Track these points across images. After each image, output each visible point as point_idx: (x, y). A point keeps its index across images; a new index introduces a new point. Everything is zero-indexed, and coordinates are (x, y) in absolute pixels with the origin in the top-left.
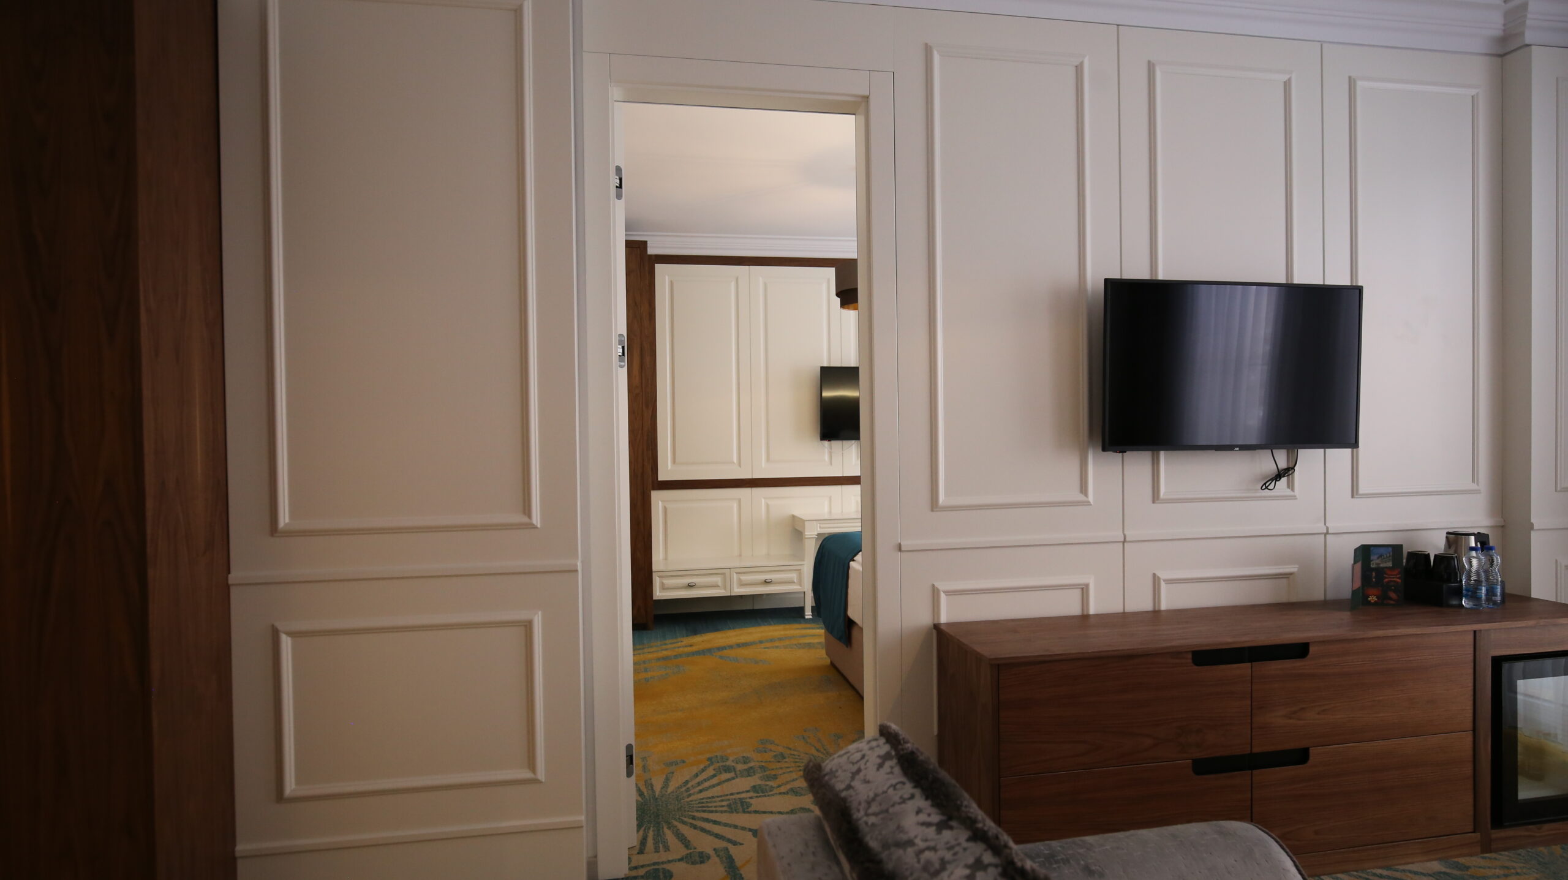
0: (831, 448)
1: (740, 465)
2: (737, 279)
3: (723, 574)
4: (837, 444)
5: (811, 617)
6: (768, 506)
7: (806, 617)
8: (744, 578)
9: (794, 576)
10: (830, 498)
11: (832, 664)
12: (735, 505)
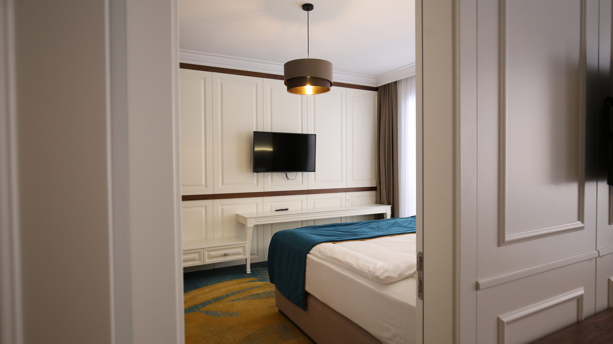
0: (258, 176)
1: (206, 187)
2: (205, 79)
3: (199, 252)
4: (261, 174)
5: (250, 272)
6: (222, 209)
7: (248, 273)
8: (212, 253)
9: (241, 250)
10: (257, 204)
11: (280, 311)
12: (203, 210)
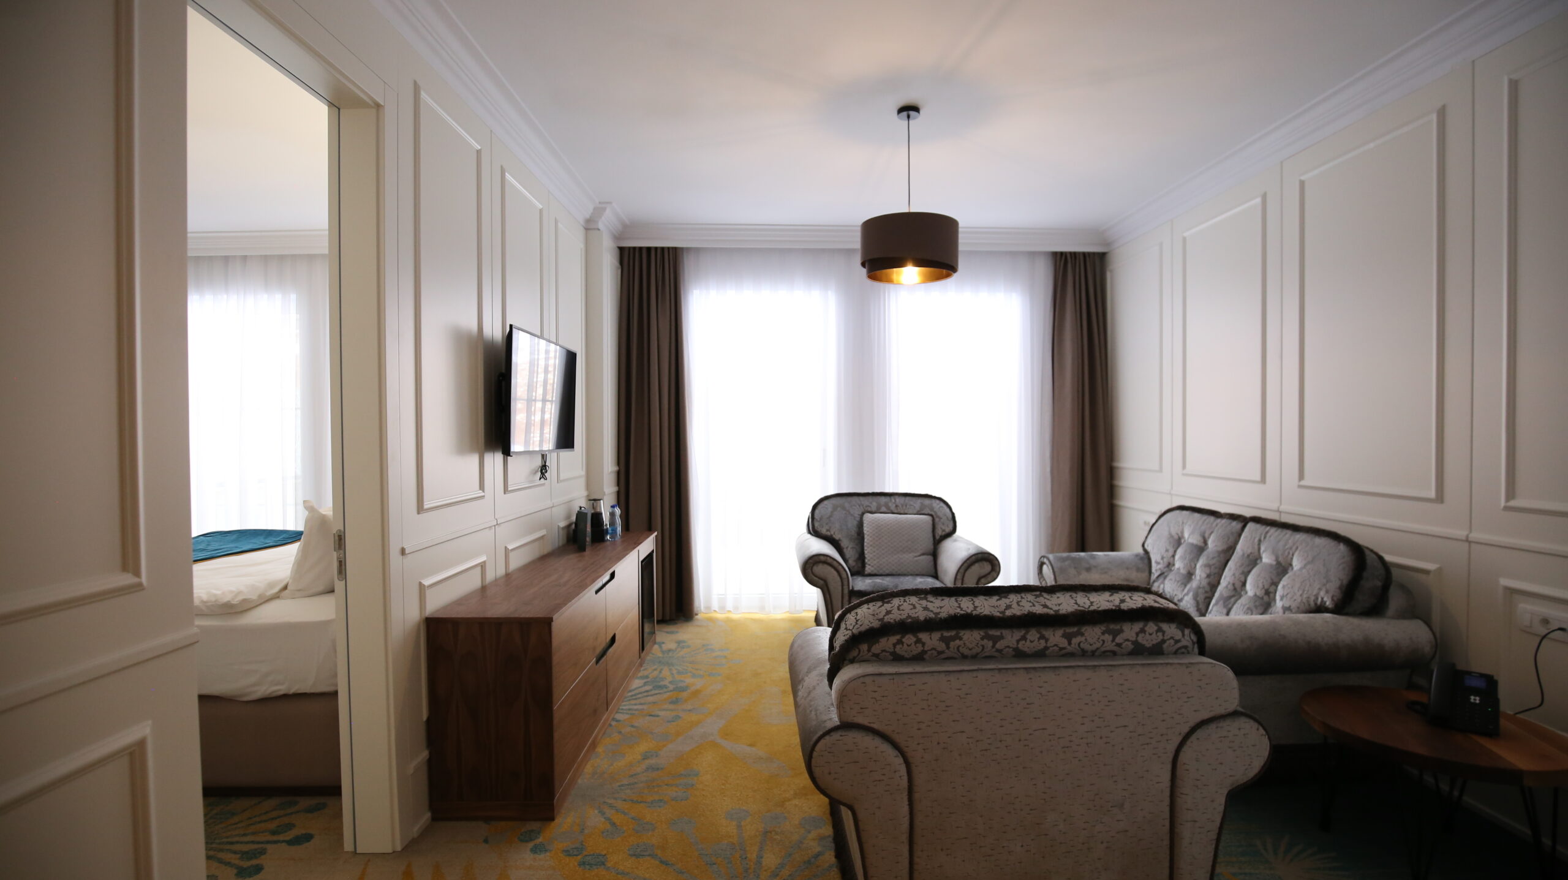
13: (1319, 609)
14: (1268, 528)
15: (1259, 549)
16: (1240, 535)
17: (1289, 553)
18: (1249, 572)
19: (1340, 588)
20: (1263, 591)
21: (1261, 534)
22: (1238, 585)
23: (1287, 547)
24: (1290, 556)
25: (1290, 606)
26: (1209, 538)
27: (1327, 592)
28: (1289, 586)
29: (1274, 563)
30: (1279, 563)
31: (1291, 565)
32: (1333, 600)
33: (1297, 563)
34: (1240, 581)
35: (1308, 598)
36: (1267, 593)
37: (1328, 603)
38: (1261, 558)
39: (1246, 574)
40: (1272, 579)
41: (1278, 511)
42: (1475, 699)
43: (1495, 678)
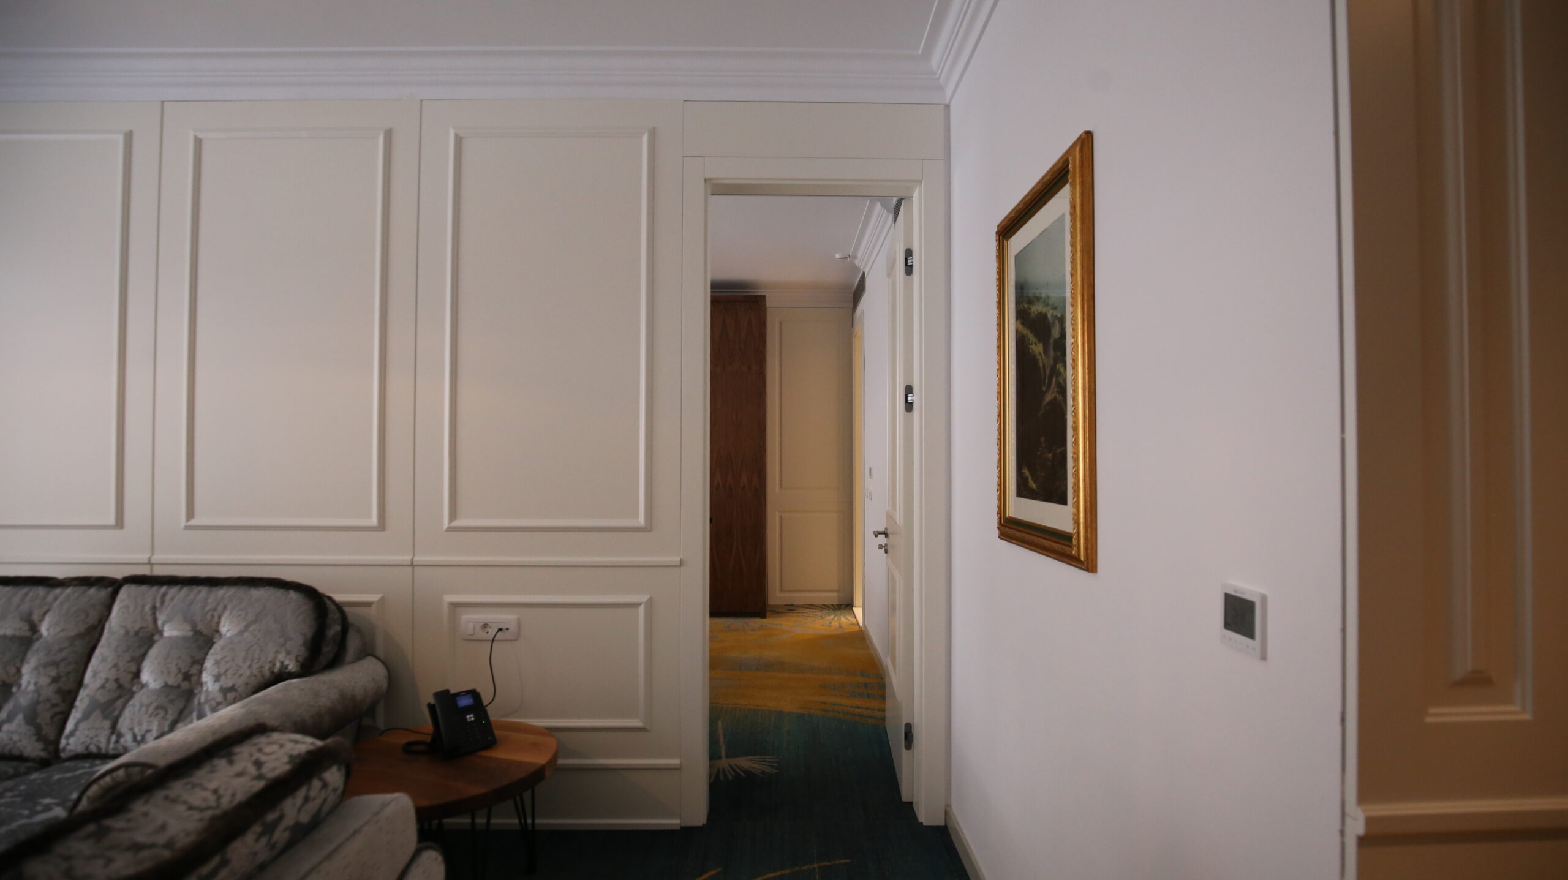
13: (280, 677)
14: (164, 588)
15: (155, 620)
16: (109, 608)
17: (213, 616)
18: (144, 656)
19: (305, 644)
20: (180, 676)
21: (155, 599)
22: (126, 678)
23: (208, 608)
24: (216, 619)
25: (233, 686)
26: (41, 620)
27: (288, 653)
28: (227, 659)
29: (191, 634)
30: (197, 633)
31: (218, 631)
32: (297, 661)
33: (228, 628)
34: (130, 672)
35: (261, 667)
36: (187, 677)
37: (290, 667)
38: (161, 633)
39: (139, 660)
40: (192, 657)
41: (150, 563)
42: (470, 717)
43: (477, 691)
